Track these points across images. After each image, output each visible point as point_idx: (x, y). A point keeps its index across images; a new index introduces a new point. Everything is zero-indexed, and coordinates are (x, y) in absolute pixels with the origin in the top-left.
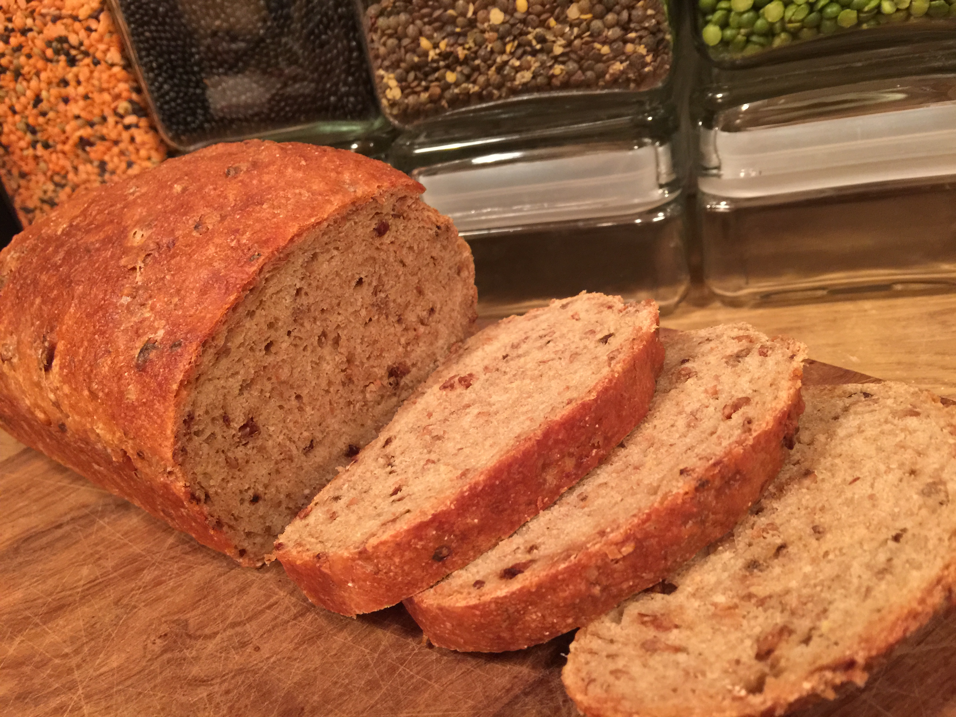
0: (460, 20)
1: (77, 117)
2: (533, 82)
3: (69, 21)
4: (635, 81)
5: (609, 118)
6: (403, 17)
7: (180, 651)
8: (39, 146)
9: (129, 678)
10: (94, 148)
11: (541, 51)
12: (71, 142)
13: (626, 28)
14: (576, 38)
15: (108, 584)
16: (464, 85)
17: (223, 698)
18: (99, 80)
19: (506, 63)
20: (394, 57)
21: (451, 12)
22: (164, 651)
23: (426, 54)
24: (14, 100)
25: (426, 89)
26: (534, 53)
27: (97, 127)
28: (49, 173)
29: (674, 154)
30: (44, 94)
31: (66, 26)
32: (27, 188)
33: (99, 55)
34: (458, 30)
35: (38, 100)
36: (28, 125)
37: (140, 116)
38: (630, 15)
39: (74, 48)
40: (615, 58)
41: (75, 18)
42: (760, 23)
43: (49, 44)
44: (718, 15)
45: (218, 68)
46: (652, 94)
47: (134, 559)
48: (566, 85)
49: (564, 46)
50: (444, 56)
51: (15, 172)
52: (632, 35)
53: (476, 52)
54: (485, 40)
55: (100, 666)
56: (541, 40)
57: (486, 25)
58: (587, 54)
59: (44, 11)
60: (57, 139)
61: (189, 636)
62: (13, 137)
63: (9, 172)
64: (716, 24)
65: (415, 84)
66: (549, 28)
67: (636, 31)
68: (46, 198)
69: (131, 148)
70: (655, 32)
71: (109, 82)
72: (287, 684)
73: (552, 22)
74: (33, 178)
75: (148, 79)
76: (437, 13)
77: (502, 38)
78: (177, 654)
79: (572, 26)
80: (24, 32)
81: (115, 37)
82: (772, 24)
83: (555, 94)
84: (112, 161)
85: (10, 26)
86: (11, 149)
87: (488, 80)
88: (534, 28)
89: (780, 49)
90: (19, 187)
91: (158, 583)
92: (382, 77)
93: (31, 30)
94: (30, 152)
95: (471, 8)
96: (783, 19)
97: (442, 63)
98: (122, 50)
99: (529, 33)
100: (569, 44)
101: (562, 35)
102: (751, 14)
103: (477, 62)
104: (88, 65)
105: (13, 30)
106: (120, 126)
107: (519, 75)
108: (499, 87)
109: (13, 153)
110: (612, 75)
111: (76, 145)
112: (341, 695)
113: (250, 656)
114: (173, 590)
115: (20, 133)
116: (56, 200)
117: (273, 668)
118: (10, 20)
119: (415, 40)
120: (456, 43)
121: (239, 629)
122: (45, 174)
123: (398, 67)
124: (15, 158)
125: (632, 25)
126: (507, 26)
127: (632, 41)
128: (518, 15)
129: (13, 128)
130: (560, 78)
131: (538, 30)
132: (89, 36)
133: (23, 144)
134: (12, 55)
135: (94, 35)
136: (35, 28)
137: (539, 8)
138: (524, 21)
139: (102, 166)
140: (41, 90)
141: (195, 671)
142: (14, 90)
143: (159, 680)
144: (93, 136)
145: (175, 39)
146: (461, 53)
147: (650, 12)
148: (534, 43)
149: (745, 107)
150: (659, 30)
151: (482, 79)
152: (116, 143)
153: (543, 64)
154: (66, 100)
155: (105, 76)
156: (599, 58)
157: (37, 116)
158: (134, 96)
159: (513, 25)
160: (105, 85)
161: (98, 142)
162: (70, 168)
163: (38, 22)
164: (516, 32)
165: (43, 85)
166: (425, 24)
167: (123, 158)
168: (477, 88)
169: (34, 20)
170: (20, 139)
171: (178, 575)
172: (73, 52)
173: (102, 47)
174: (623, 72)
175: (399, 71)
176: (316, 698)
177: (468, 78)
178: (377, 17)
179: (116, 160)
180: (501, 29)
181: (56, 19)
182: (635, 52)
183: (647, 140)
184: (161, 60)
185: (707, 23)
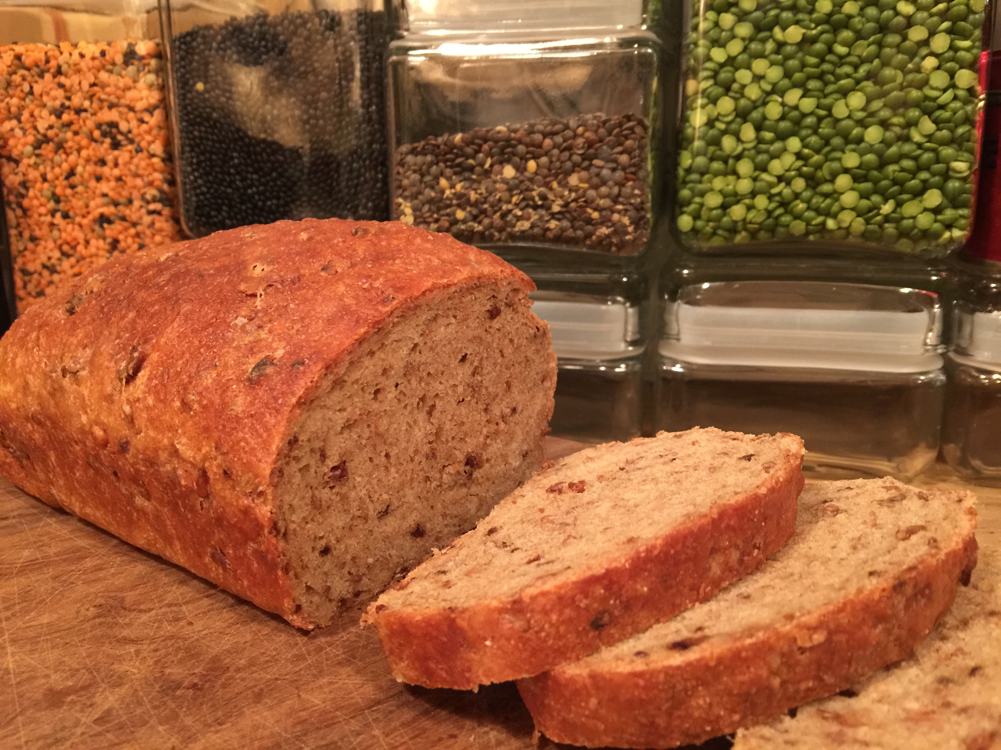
0: (478, 169)
1: (105, 195)
2: (530, 232)
3: (125, 110)
4: (616, 245)
5: (590, 272)
6: (429, 158)
7: (114, 618)
8: (58, 215)
9: (58, 631)
10: (113, 226)
11: (542, 206)
12: (91, 217)
13: (615, 201)
14: (573, 201)
15: (48, 565)
16: (470, 224)
17: (151, 654)
18: (137, 166)
19: (509, 211)
20: (415, 189)
21: (471, 161)
22: (98, 616)
23: (443, 192)
24: (48, 169)
25: (437, 221)
26: (536, 207)
27: (121, 208)
28: (59, 242)
29: (641, 316)
30: (79, 169)
31: (121, 113)
32: (33, 252)
33: (143, 144)
34: (474, 177)
35: (71, 173)
36: (54, 194)
37: (164, 205)
38: (620, 191)
39: (121, 133)
40: (602, 223)
41: (131, 109)
42: (725, 219)
43: (99, 126)
44: (692, 207)
45: (252, 173)
46: (630, 260)
47: (79, 549)
48: (558, 239)
49: (562, 206)
50: (459, 196)
51: (26, 234)
52: (620, 207)
53: (486, 198)
54: (496, 190)
55: (30, 621)
56: (543, 197)
57: (499, 177)
58: (580, 215)
59: (103, 97)
60: (78, 212)
61: (125, 609)
62: (35, 202)
63: (21, 234)
64: (689, 214)
65: (428, 214)
66: (551, 189)
67: (623, 204)
68: (48, 264)
69: (148, 232)
70: (639, 208)
71: (145, 169)
72: (215, 650)
73: (555, 185)
74: (43, 243)
75: (184, 172)
76: (459, 160)
77: (510, 190)
78: (109, 619)
79: (570, 191)
80: (79, 111)
81: (163, 133)
82: (735, 222)
83: (547, 245)
84: (125, 241)
85: (67, 103)
86: (29, 213)
87: (492, 223)
88: (539, 187)
89: (739, 245)
90: (26, 249)
91: (99, 569)
92: (400, 205)
93: (85, 111)
94: (48, 218)
95: (489, 162)
96: (744, 220)
97: (455, 202)
98: (168, 144)
99: (533, 190)
100: (566, 205)
101: (562, 197)
102: (719, 211)
103: (486, 206)
104: (131, 152)
105: (69, 108)
106: (143, 211)
107: (519, 224)
108: (501, 230)
109: (30, 217)
110: (598, 237)
111: (95, 221)
112: (267, 662)
113: (182, 627)
114: (113, 575)
115: (43, 200)
116: (58, 268)
117: (203, 638)
118: (69, 99)
119: (437, 178)
120: (470, 187)
121: (175, 609)
122: (55, 242)
123: (416, 198)
124: (31, 221)
125: (621, 199)
126: (517, 181)
127: (619, 212)
128: (527, 174)
129: (38, 194)
130: (554, 232)
131: (542, 189)
132: (139, 127)
133: (43, 210)
134: (60, 130)
135: (144, 127)
136: (90, 110)
137: (545, 171)
138: (531, 180)
139: (115, 244)
140: (77, 165)
141: (126, 633)
142: (52, 161)
143: (89, 635)
144: (116, 215)
145: (220, 142)
146: (473, 196)
147: (637, 192)
148: (537, 199)
149: (706, 286)
150: (642, 209)
151: (486, 221)
152: (134, 225)
153: (541, 217)
154: (99, 179)
155: (143, 164)
156: (589, 221)
157: (65, 187)
158: (165, 187)
159: (522, 182)
160: (141, 172)
161: (117, 222)
162: (82, 241)
163: (95, 105)
164: (523, 187)
165: (81, 161)
166: (447, 167)
167: (137, 240)
168: (481, 228)
169: (92, 102)
170: (42, 205)
171: (119, 565)
172: (120, 137)
173: (148, 138)
174: (608, 236)
175: (416, 202)
176: (242, 662)
177: (475, 218)
178: (407, 154)
179: (130, 240)
180: (511, 182)
181: (111, 106)
182: (620, 221)
183: (619, 299)
184: (202, 158)
185: (682, 213)
